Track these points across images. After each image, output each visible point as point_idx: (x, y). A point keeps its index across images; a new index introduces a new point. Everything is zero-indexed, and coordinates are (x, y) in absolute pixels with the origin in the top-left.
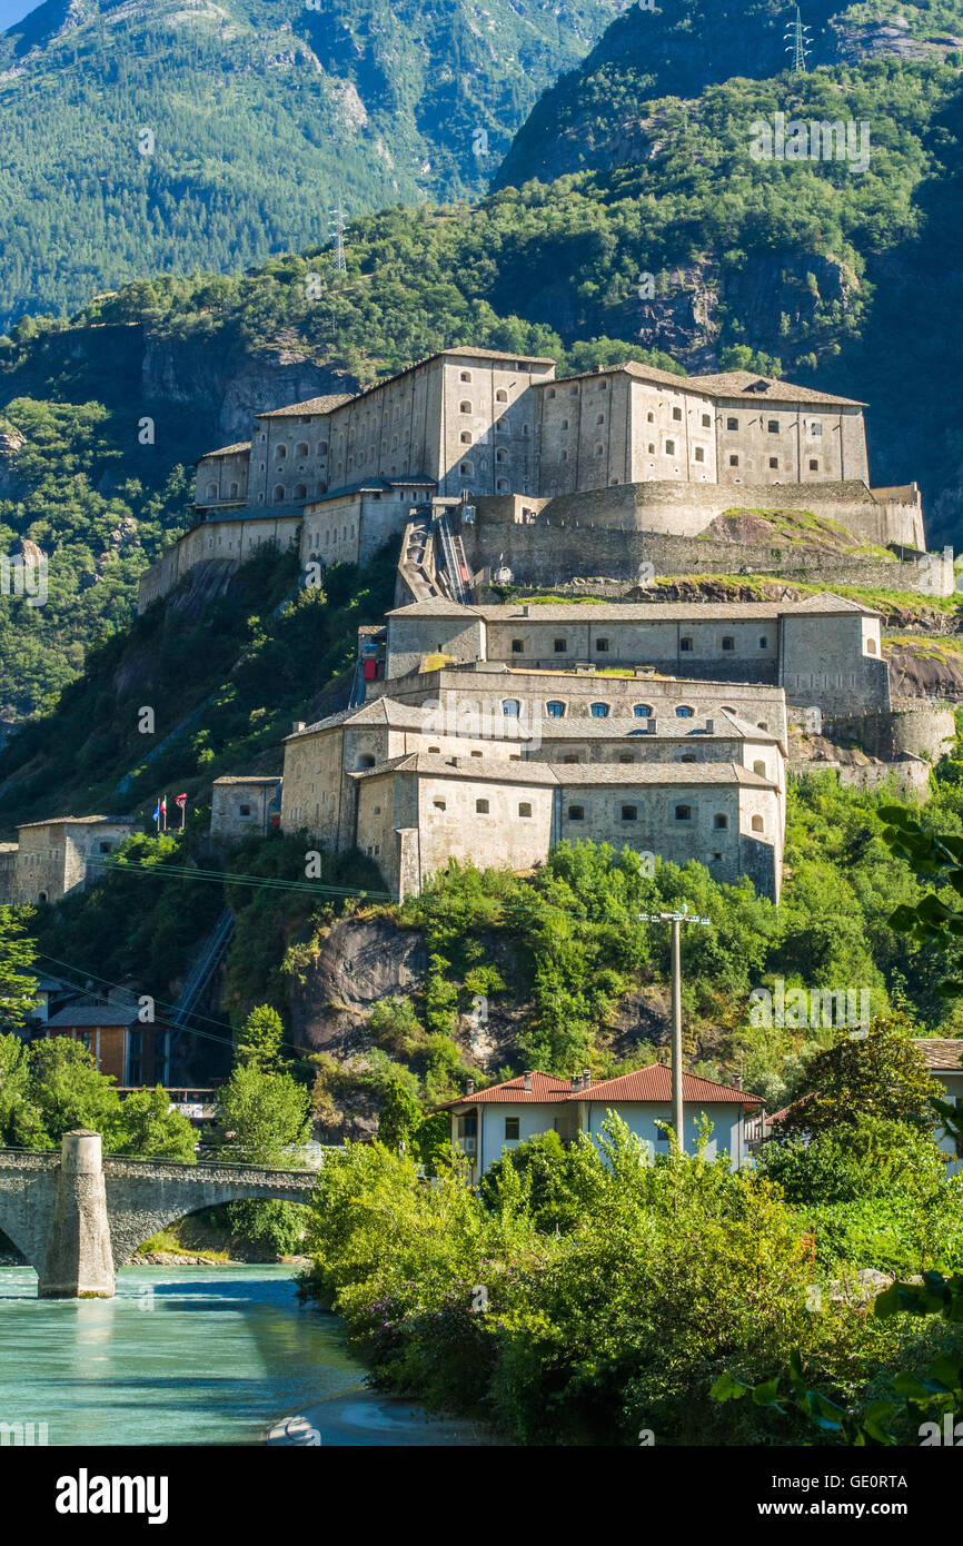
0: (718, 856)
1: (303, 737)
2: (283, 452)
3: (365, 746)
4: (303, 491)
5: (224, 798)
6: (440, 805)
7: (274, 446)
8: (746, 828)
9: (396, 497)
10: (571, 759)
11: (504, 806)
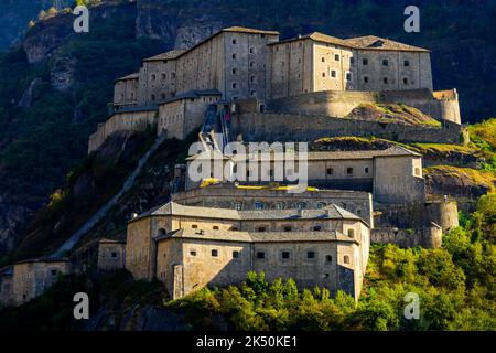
0: (327, 275)
1: (136, 220)
2: (154, 76)
3: (161, 225)
4: (164, 96)
5: (104, 249)
6: (193, 253)
7: (150, 75)
8: (341, 262)
9: (202, 100)
10: (261, 230)
11: (225, 252)
